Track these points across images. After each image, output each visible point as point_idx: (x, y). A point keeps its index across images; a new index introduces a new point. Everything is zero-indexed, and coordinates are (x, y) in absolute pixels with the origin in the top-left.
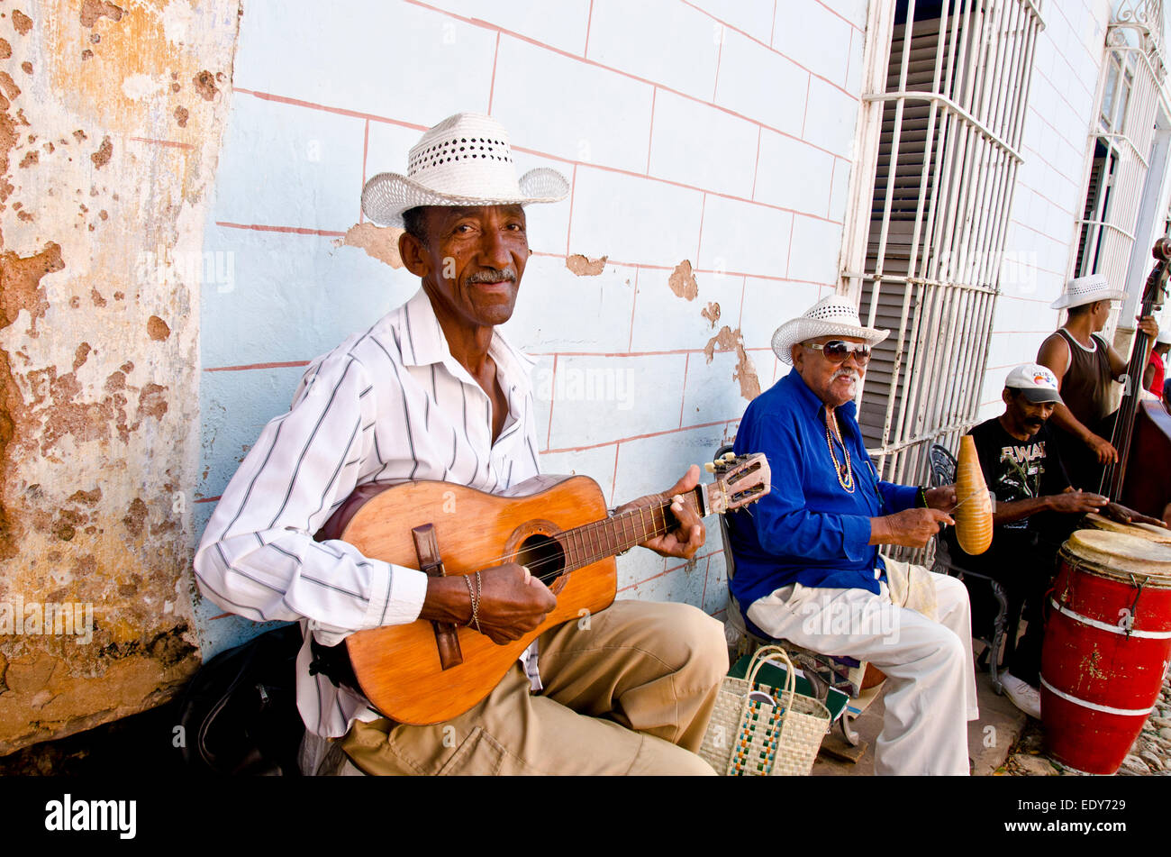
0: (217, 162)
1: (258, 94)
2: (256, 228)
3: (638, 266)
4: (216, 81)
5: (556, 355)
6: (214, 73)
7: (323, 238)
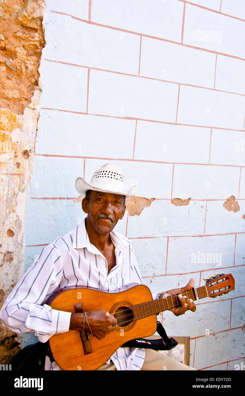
0: (30, 179)
1: (44, 155)
2: (45, 198)
3: (207, 200)
4: (29, 153)
5: (168, 237)
6: (29, 150)
7: (69, 200)
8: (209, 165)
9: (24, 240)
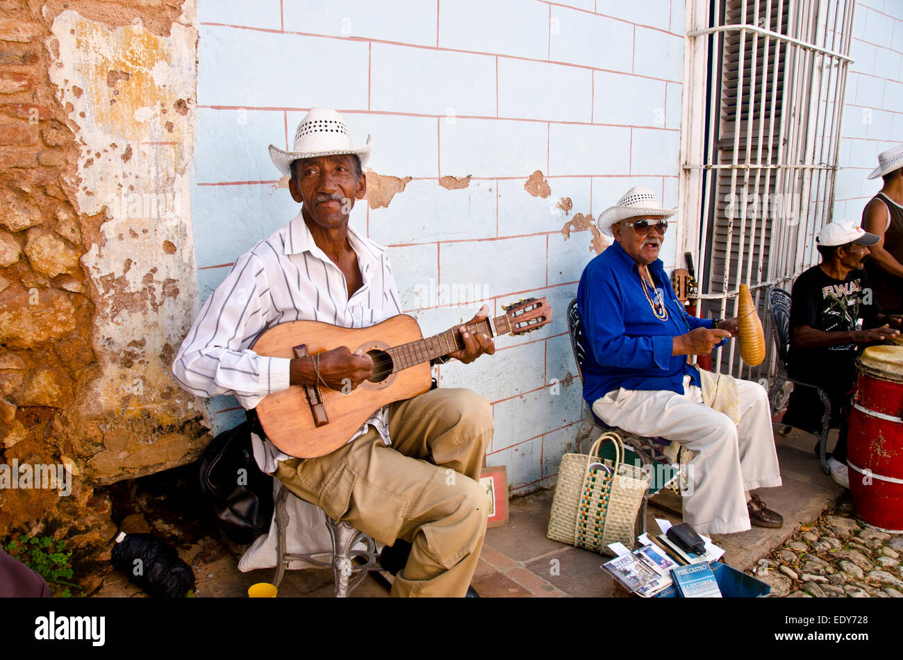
0: (193, 150)
1: (213, 107)
2: (222, 184)
3: (497, 179)
4: (187, 104)
5: (439, 243)
6: (185, 99)
7: (264, 185)
8: (497, 118)
9: (194, 258)
